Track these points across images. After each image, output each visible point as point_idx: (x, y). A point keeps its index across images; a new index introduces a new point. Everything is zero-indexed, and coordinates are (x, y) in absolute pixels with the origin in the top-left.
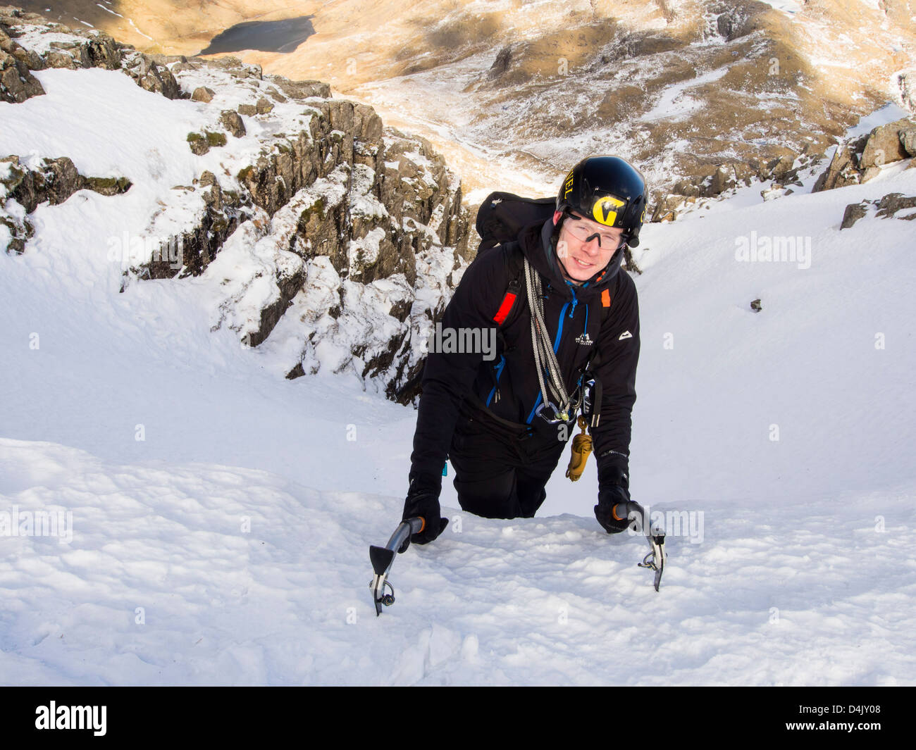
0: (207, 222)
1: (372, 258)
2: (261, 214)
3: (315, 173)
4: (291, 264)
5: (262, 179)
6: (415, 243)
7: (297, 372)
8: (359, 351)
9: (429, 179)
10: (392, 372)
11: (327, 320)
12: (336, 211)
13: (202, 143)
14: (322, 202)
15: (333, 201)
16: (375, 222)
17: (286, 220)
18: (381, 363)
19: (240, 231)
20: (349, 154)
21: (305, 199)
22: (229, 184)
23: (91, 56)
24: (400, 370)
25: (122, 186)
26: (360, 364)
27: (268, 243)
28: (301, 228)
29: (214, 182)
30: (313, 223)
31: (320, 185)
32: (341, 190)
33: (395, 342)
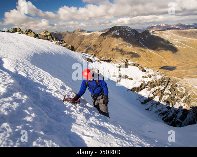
0: (141, 87)
1: (166, 99)
2: (149, 88)
3: (160, 85)
4: (151, 95)
5: (151, 83)
6: (177, 100)
7: (147, 110)
8: (159, 111)
9: (184, 92)
10: (164, 116)
11: (155, 105)
12: (161, 91)
13: (144, 77)
14: (159, 89)
15: (161, 89)
16: (168, 94)
17: (153, 90)
18: (163, 114)
19: (145, 89)
20: (166, 84)
21: (157, 88)
22: (146, 83)
23: (135, 65)
24: (166, 117)
25: (132, 79)
26: (159, 113)
27: (149, 92)
28: (155, 91)
29: (144, 82)
30: (157, 91)
31: (160, 87)
32: (163, 88)
33: (166, 112)
